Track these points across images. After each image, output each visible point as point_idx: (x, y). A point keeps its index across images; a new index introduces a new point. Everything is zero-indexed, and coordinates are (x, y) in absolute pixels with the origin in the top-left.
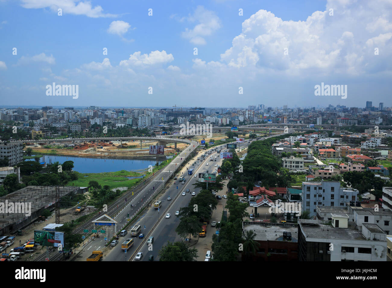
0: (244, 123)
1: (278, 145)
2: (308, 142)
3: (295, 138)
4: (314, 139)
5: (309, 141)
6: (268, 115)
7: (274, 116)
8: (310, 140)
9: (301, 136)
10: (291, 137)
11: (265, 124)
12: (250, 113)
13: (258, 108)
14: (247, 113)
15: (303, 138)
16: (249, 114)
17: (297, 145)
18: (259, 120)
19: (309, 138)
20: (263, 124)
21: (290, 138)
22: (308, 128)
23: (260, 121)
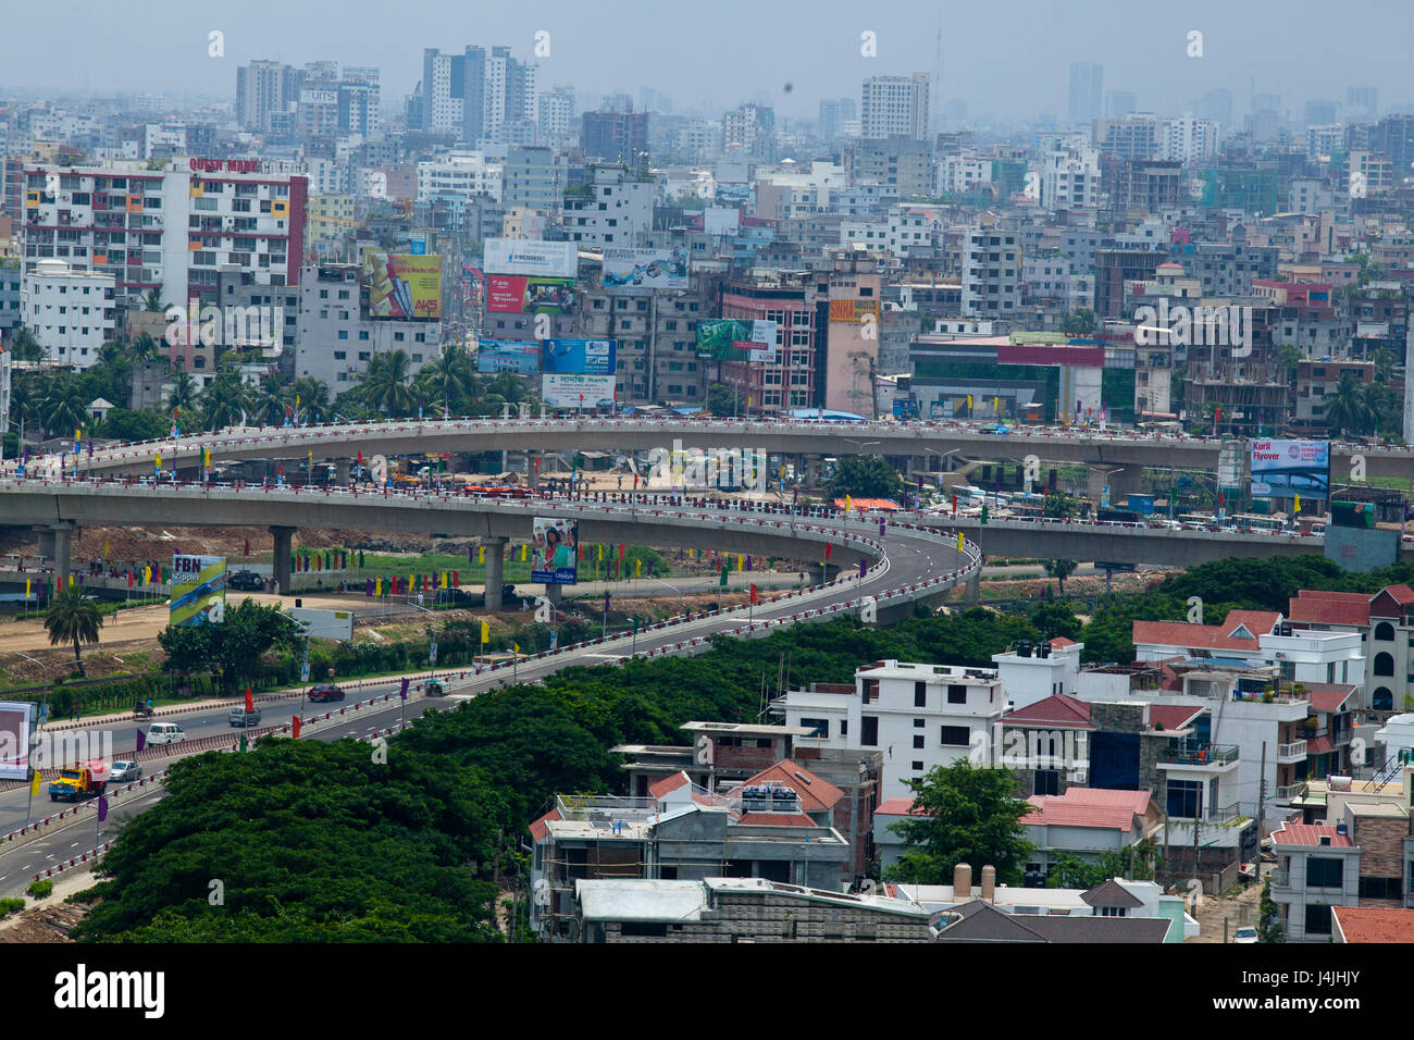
0: (120, 396)
1: (636, 831)
2: (1178, 771)
3: (957, 694)
4: (1296, 710)
5: (1200, 744)
6: (561, 260)
7: (662, 282)
8: (1224, 735)
9: (1067, 653)
10: (890, 669)
11: (486, 425)
12: (224, 206)
13: (418, 109)
14: (177, 205)
15: (1108, 689)
16: (205, 231)
17: (966, 819)
18: (384, 340)
19: (1198, 688)
20: (448, 426)
21: (871, 690)
22: (1237, 500)
23: (399, 359)
